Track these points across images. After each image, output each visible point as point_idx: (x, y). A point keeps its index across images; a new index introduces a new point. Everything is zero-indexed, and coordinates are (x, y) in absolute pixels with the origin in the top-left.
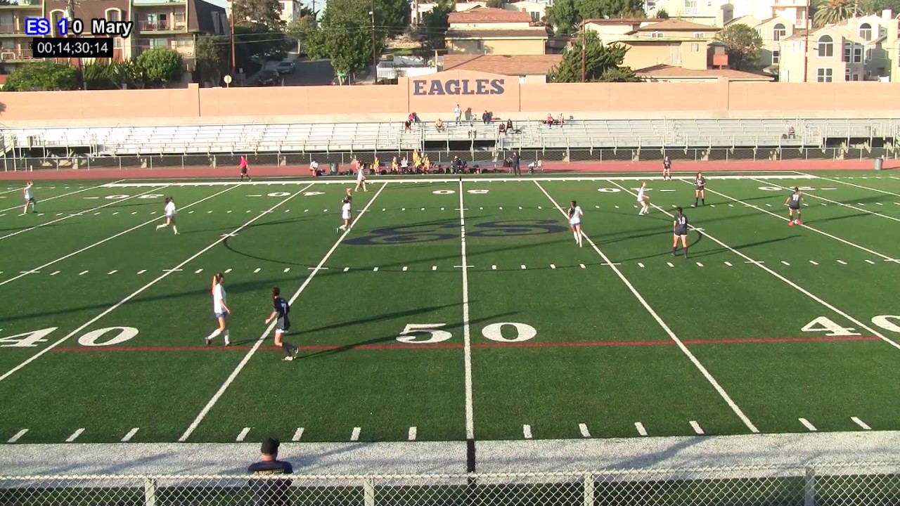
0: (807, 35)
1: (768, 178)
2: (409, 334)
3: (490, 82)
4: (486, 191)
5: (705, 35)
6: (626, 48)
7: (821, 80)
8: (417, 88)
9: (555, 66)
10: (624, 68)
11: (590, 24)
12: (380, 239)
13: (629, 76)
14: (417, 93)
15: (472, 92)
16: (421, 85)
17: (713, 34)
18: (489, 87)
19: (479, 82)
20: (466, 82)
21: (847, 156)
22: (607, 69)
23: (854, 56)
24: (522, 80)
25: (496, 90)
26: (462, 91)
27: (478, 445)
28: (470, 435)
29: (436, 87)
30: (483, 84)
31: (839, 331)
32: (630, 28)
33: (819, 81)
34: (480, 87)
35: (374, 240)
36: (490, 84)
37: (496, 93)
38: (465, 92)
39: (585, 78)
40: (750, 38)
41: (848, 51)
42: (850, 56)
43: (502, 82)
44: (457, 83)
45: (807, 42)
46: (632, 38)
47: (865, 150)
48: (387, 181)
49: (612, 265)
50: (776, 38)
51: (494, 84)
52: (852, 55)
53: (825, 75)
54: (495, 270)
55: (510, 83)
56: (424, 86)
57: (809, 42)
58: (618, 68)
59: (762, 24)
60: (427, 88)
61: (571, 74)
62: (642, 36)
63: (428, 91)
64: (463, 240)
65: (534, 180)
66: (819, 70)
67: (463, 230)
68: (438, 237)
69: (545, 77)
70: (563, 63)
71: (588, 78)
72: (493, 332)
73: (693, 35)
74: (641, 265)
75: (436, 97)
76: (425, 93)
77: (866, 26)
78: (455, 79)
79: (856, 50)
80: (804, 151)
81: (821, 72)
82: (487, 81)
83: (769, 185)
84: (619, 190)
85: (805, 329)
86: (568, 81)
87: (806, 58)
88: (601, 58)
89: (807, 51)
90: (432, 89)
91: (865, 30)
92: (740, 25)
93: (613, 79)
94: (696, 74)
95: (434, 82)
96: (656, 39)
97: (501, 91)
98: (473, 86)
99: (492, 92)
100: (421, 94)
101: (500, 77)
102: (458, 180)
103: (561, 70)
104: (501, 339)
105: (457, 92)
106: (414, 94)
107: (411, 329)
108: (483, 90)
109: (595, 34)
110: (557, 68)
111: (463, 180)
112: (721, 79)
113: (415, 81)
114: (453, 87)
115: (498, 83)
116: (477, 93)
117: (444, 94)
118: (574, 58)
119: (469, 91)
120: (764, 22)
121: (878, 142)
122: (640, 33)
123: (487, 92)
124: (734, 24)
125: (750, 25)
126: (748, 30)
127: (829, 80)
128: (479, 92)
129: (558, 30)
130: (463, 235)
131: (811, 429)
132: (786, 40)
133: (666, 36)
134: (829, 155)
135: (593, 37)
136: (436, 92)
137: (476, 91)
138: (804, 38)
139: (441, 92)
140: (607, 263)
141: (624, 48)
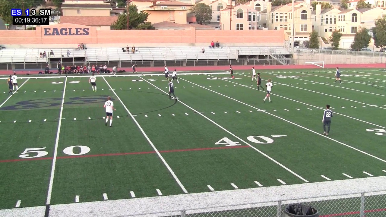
0: (231, 9)
1: (210, 74)
2: (26, 154)
3: (82, 29)
4: (78, 82)
5: (186, 8)
6: (148, 14)
7: (238, 29)
8: (46, 32)
9: (115, 22)
10: (147, 23)
11: (133, 2)
12: (20, 107)
13: (150, 27)
14: (46, 34)
15: (74, 34)
16: (48, 30)
17: (189, 8)
18: (82, 32)
19: (77, 29)
20: (70, 29)
21: (248, 64)
22: (139, 24)
23: (253, 18)
24: (98, 29)
25: (85, 33)
26: (68, 33)
27: (51, 207)
28: (48, 202)
29: (55, 32)
30: (79, 30)
31: (232, 144)
32: (152, 4)
33: (237, 30)
34: (77, 32)
35: (17, 107)
36: (82, 30)
37: (85, 34)
38: (70, 34)
39: (129, 27)
40: (206, 9)
41: (250, 16)
42: (251, 18)
43: (88, 29)
44: (66, 30)
45: (231, 11)
46: (152, 9)
47: (256, 61)
48: (29, 78)
49: (132, 116)
50: (219, 10)
51: (84, 30)
52: (252, 18)
53: (240, 27)
54: (75, 120)
55: (92, 30)
56: (49, 31)
57: (232, 12)
58: (144, 23)
59: (213, 3)
60: (51, 32)
61: (122, 26)
62: (157, 8)
63: (51, 34)
64: (62, 106)
65: (103, 76)
66: (237, 24)
67: (63, 101)
68: (50, 105)
69: (110, 27)
70: (118, 20)
71: (130, 28)
72: (69, 151)
73: (181, 8)
74: (146, 116)
75: (56, 37)
76: (50, 34)
77: (258, 5)
78: (65, 28)
79: (253, 15)
80: (230, 61)
81: (238, 25)
82: (81, 29)
83: (212, 77)
84: (142, 81)
85: (217, 143)
86: (121, 29)
87: (231, 19)
88: (136, 18)
89: (231, 16)
90: (53, 33)
91: (258, 6)
92: (202, 4)
93: (142, 28)
94: (182, 26)
95: (54, 29)
96: (164, 9)
97: (88, 34)
98: (74, 31)
99: (84, 34)
100: (48, 35)
101: (87, 27)
102: (66, 77)
103: (118, 23)
104: (72, 154)
105: (66, 34)
106: (45, 35)
107: (28, 151)
108: (79, 33)
109: (135, 7)
110: (115, 23)
111: (68, 77)
112: (192, 28)
113: (44, 29)
114: (64, 32)
115: (86, 30)
116: (76, 35)
117: (60, 35)
118: (124, 18)
119: (72, 34)
120: (213, 2)
121: (262, 57)
122: (156, 7)
123: (81, 34)
124: (199, 3)
125: (207, 4)
126: (206, 6)
127: (242, 29)
128: (77, 34)
129: (118, 4)
130: (63, 104)
131: (212, 190)
132: (222, 11)
133: (168, 8)
134: (240, 63)
135: (134, 9)
136: (55, 34)
137: (75, 33)
138: (230, 10)
139: (58, 34)
140: (130, 115)
141: (147, 13)
